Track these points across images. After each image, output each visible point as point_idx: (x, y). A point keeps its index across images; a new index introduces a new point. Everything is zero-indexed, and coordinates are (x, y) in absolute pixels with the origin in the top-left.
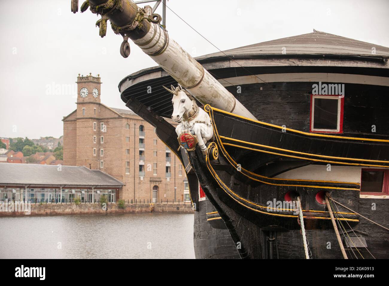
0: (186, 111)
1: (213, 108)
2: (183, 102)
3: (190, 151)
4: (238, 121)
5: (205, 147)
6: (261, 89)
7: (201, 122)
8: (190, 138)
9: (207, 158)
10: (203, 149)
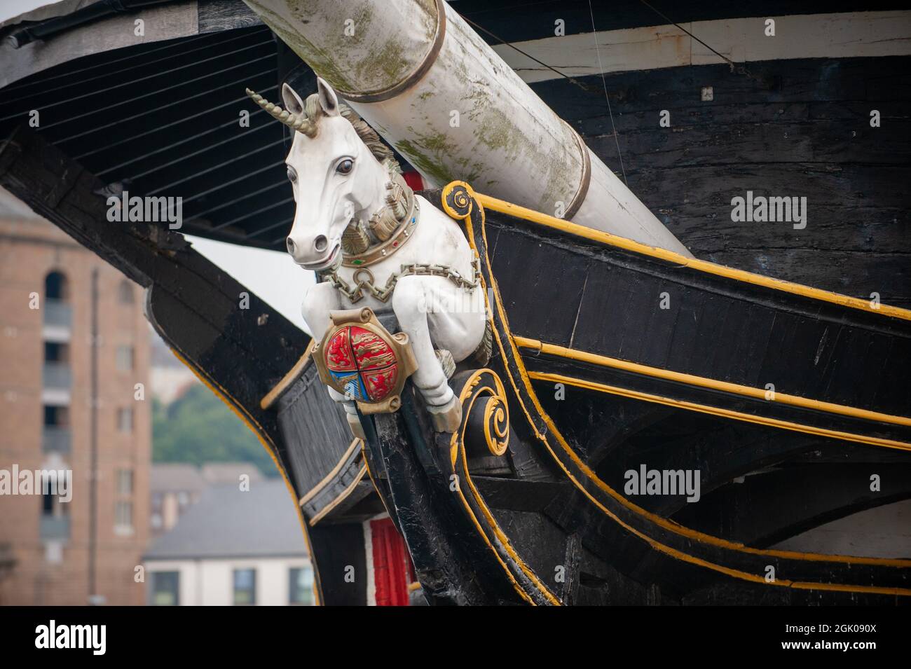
0: (360, 212)
1: (484, 201)
2: (344, 168)
3: (372, 416)
4: (609, 264)
5: (449, 393)
6: (708, 94)
7: (427, 270)
8: (376, 347)
9: (455, 448)
10: (437, 401)
